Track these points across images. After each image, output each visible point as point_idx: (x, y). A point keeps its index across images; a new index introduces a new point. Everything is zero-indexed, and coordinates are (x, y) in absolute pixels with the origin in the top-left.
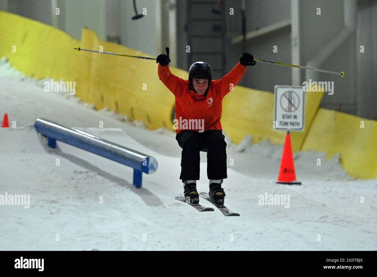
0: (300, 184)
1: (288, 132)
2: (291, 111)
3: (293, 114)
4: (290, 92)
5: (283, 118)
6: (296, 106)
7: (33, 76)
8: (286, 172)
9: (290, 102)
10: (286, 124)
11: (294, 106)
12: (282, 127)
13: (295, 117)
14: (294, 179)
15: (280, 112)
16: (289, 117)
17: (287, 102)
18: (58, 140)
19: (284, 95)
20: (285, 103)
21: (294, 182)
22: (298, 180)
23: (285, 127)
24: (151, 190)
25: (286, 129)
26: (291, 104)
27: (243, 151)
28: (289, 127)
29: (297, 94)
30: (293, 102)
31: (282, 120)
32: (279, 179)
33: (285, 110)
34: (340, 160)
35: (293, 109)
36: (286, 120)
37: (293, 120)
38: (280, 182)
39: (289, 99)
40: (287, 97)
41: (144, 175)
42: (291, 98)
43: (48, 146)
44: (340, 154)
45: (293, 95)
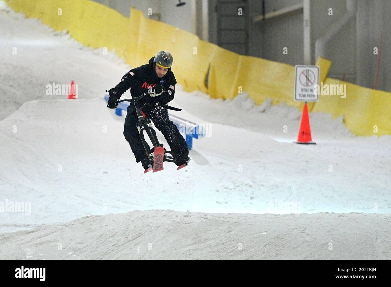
0: (315, 144)
1: (306, 103)
2: (308, 86)
3: (309, 88)
4: (308, 71)
5: (302, 91)
6: (312, 81)
7: (89, 46)
8: (303, 134)
9: (307, 78)
10: (304, 96)
11: (310, 81)
12: (300, 98)
13: (312, 90)
14: (310, 140)
15: (300, 87)
16: (306, 90)
17: (305, 78)
18: (123, 109)
19: (302, 73)
20: (304, 79)
21: (310, 142)
22: (313, 141)
23: (303, 98)
24: (200, 152)
25: (305, 100)
26: (308, 79)
27: (264, 111)
28: (307, 99)
29: (313, 72)
30: (309, 79)
31: (301, 93)
32: (299, 140)
33: (304, 85)
34: (344, 120)
35: (310, 84)
36: (304, 93)
37: (309, 93)
38: (300, 142)
39: (306, 77)
40: (304, 75)
41: (194, 139)
42: (308, 75)
43: (115, 114)
44: (344, 116)
45: (310, 72)
